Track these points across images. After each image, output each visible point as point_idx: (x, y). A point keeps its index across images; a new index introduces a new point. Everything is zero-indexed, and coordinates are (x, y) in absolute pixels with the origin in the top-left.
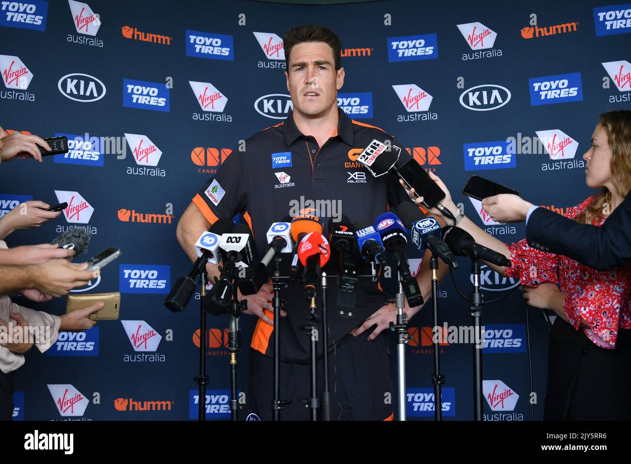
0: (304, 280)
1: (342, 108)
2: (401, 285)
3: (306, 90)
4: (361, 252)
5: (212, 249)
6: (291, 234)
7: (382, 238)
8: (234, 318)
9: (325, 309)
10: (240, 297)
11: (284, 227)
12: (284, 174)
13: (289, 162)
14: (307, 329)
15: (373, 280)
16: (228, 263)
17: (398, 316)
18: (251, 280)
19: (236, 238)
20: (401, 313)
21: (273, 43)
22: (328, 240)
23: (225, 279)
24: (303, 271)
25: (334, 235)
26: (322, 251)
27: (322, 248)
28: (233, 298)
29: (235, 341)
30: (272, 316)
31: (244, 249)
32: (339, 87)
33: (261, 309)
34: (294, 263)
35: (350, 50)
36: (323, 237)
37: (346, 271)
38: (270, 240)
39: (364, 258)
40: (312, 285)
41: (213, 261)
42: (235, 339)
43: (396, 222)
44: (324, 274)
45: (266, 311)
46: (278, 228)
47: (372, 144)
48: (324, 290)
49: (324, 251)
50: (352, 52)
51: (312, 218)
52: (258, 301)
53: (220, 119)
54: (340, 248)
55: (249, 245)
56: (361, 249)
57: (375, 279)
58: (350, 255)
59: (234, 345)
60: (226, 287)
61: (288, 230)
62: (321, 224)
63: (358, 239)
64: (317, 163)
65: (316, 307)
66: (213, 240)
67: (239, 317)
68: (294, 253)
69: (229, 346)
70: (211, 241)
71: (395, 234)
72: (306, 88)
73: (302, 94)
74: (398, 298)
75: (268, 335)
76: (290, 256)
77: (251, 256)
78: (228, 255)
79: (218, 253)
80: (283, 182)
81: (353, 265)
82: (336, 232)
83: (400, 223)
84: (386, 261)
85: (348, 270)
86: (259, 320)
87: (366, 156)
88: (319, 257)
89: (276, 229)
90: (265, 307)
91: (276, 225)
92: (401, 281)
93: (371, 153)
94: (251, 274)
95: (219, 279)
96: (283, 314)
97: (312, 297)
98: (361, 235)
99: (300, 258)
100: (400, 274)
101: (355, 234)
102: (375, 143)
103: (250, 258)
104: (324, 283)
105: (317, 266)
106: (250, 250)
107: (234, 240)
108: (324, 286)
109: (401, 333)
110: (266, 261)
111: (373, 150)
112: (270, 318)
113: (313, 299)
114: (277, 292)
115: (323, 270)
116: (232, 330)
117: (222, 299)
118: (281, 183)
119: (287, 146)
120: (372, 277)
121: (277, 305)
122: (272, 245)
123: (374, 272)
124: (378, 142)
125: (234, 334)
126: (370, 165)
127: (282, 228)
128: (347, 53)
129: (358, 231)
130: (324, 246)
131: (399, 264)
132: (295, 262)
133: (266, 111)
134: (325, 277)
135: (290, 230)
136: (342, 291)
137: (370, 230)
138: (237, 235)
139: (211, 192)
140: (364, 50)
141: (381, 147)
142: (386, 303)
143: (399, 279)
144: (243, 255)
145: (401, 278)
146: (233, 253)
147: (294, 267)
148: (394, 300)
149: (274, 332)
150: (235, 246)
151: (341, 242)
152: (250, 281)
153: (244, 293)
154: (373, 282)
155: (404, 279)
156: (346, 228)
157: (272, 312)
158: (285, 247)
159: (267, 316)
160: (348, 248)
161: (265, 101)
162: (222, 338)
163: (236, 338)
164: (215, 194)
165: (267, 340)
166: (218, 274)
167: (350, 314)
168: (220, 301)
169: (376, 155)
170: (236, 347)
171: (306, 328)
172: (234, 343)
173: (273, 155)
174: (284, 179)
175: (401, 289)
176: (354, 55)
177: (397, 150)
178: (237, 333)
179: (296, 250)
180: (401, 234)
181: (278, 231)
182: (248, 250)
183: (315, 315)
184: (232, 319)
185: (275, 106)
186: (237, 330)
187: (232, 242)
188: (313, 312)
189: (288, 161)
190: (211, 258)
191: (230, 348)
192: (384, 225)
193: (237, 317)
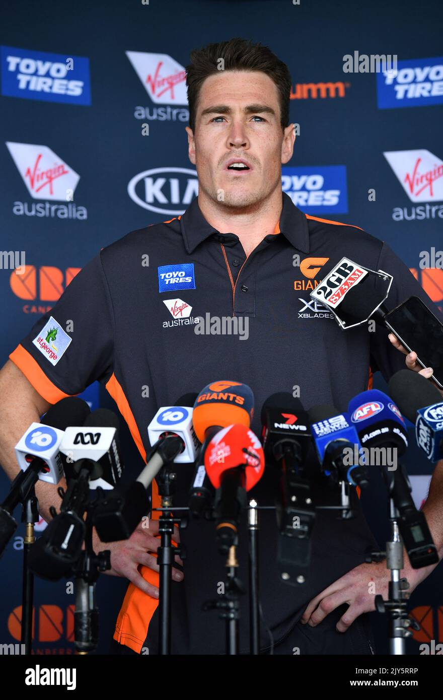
0: (215, 515)
1: (289, 194)
2: (395, 526)
3: (229, 159)
4: (321, 463)
5: (47, 455)
6: (192, 428)
7: (361, 437)
8: (85, 585)
9: (254, 569)
10: (99, 546)
11: (180, 415)
12: (180, 302)
13: (190, 281)
14: (221, 608)
15: (344, 516)
16: (76, 481)
17: (391, 584)
18: (118, 514)
19: (91, 434)
20: (396, 579)
21: (165, 73)
22: (261, 439)
23: (70, 513)
24: (214, 496)
25: (271, 431)
26: (249, 460)
27: (250, 454)
28: (83, 548)
29: (87, 629)
30: (156, 579)
31: (105, 457)
32: (286, 158)
33: (135, 566)
34: (198, 483)
35: (305, 87)
36: (251, 435)
37: (294, 499)
38: (154, 439)
39: (328, 474)
40: (231, 523)
41: (48, 479)
42: (86, 626)
43: (386, 407)
44: (253, 503)
45: (143, 570)
46: (169, 416)
47: (339, 266)
48: (253, 533)
49: (253, 461)
50: (309, 91)
51: (231, 399)
52: (130, 551)
53: (66, 213)
54: (282, 455)
55: (115, 448)
56: (321, 458)
57: (347, 513)
58: (301, 469)
59: (84, 637)
60: (72, 527)
61: (187, 422)
62: (248, 410)
63: (317, 440)
64: (242, 283)
65: (237, 566)
66: (49, 438)
67: (95, 584)
68: (197, 464)
69: (76, 639)
70: (44, 440)
71: (385, 430)
72: (229, 154)
73: (221, 166)
74: (390, 550)
75: (148, 617)
76: (190, 470)
77: (120, 470)
78: (77, 468)
79: (58, 462)
80: (179, 316)
81: (307, 487)
82: (276, 425)
83: (394, 410)
84: (366, 479)
85: (297, 497)
86: (129, 588)
87: (329, 289)
88: (244, 471)
89: (165, 419)
90: (143, 561)
91: (165, 412)
92: (397, 519)
93: (337, 283)
94: (119, 502)
95: (58, 511)
96: (177, 576)
97: (230, 546)
98: (322, 431)
99: (208, 474)
100: (396, 506)
101: (310, 430)
102: (345, 265)
103: (116, 473)
104: (253, 519)
105: (240, 489)
106: (117, 458)
107: (87, 439)
108: (252, 526)
109: (396, 617)
110: (146, 477)
111: (341, 277)
112: (151, 585)
113: (232, 550)
114: (166, 537)
115: (251, 495)
116: (80, 607)
117: (63, 550)
118: (175, 318)
119: (187, 252)
120: (341, 510)
121: (166, 560)
122: (157, 448)
123: (345, 500)
124: (350, 263)
125: (85, 615)
126: (335, 306)
127: (176, 416)
128: (301, 92)
129: (316, 423)
130: (253, 452)
131: (392, 486)
132: (199, 480)
133: (150, 199)
134: (255, 508)
135: (192, 421)
136: (285, 536)
137: (339, 422)
138: (94, 430)
139: (45, 341)
140: (332, 86)
141: (357, 272)
142: (369, 560)
143: (392, 515)
144: (104, 466)
145: (395, 513)
146: (86, 463)
147: (197, 489)
148: (382, 553)
149: (159, 611)
150: (90, 450)
151: (285, 445)
152: (116, 516)
153: (104, 539)
154: (345, 519)
155: (401, 514)
156: (293, 418)
157: (155, 571)
158: (182, 451)
159: (146, 581)
160: (296, 456)
161: (149, 182)
162: (64, 623)
163: (88, 623)
164: (52, 345)
165: (144, 626)
166: (57, 502)
167: (301, 580)
168: (60, 554)
169: (347, 287)
170: (88, 641)
171: (218, 604)
172: (84, 632)
173: (160, 269)
174: (181, 310)
175: (396, 533)
176: (314, 95)
177: (385, 279)
178: (91, 613)
179: (201, 458)
180: (396, 431)
181: (169, 423)
182: (113, 457)
183: (236, 580)
184: (83, 588)
185: (166, 189)
186: (92, 607)
187: (84, 443)
188: (232, 574)
189: (189, 279)
190: (45, 472)
191: (77, 643)
192: (363, 413)
193: (90, 584)
